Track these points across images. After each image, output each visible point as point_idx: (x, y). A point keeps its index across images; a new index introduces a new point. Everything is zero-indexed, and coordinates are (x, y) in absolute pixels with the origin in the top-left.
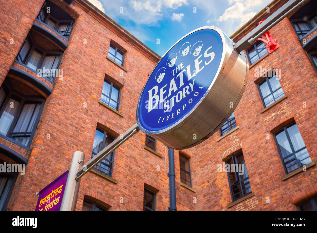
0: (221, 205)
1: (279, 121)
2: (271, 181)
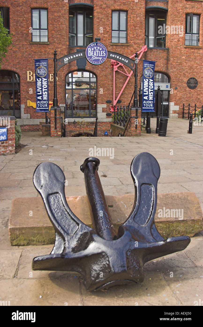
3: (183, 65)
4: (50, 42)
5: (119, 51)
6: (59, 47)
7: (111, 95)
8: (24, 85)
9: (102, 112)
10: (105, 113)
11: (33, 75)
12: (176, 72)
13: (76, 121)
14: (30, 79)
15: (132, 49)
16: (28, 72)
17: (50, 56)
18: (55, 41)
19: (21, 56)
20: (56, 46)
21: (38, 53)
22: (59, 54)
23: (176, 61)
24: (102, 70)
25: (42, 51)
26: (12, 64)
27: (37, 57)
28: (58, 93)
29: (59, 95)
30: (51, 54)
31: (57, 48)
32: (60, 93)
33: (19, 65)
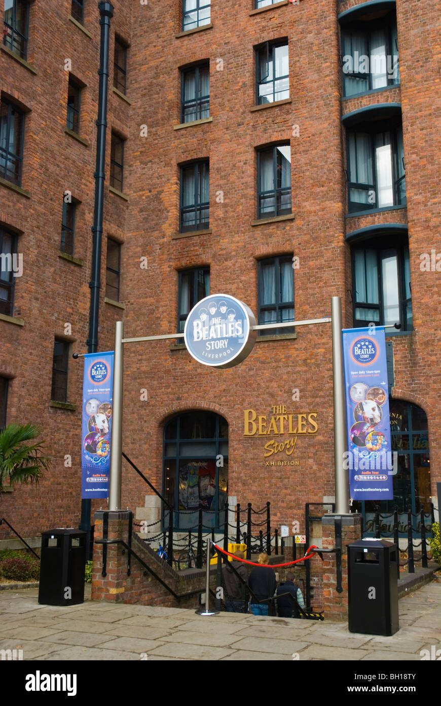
0: (164, 232)
1: (270, 137)
2: (237, 221)
4: (299, 333)
6: (319, 344)
8: (236, 446)
11: (256, 420)
14: (250, 430)
16: (246, 412)
17: (298, 369)
18: (310, 329)
19: (231, 374)
20: (312, 341)
21: (269, 363)
22: (321, 360)
24: (439, 397)
25: (281, 357)
26: (211, 395)
27: (267, 374)
28: (318, 464)
29: (322, 472)
30: (300, 362)
31: (316, 346)
32: (326, 465)
33: (226, 396)
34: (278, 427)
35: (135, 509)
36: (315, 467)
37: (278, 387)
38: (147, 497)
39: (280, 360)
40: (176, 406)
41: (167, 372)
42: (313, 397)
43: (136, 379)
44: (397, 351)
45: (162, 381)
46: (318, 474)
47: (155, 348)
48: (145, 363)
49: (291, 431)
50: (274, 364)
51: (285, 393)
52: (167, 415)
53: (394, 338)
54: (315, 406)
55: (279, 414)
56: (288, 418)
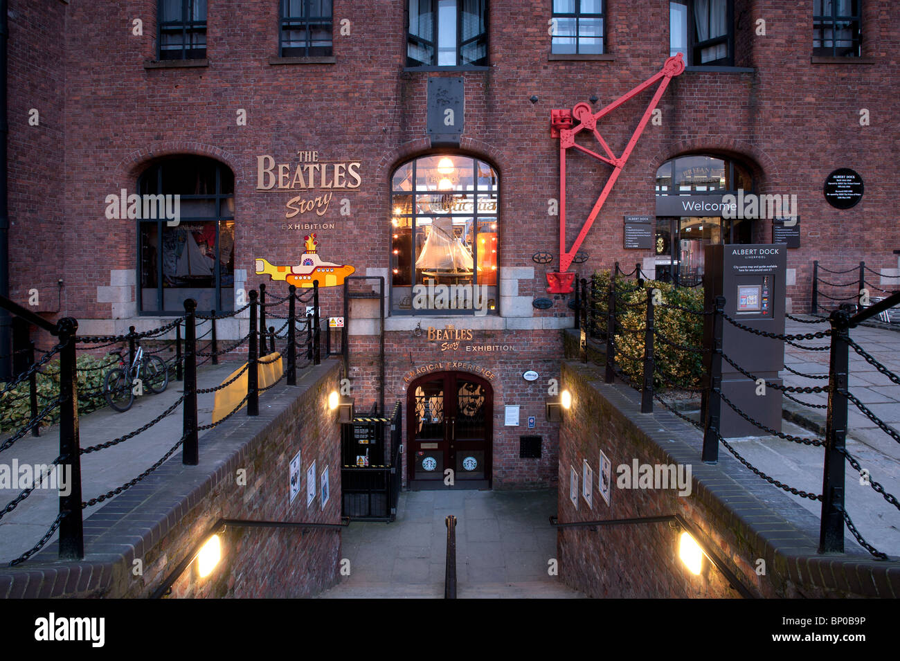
3: (807, 124)
4: (338, 56)
5: (580, 80)
6: (367, 74)
7: (551, 234)
8: (246, 204)
9: (520, 295)
10: (530, 300)
11: (276, 170)
12: (783, 151)
13: (424, 326)
14: (266, 182)
15: (624, 72)
16: (261, 159)
17: (336, 104)
18: (355, 53)
20: (356, 69)
21: (295, 94)
22: (368, 95)
23: (781, 112)
24: (518, 149)
25: (311, 87)
26: (208, 133)
27: (291, 110)
28: (361, 228)
29: (365, 238)
30: (339, 96)
31: (362, 75)
32: (371, 229)
33: (231, 136)
34: (306, 179)
35: (96, 288)
36: (356, 232)
37: (308, 126)
38: (113, 273)
39: (311, 92)
40: (154, 149)
41: (141, 99)
42: (356, 142)
43: (89, 107)
44: (470, 89)
45: (133, 112)
46: (360, 241)
47: (121, 64)
48: (104, 85)
49: (323, 185)
50: (301, 96)
51: (316, 134)
52: (141, 160)
53: (466, 73)
54: (357, 153)
55: (308, 163)
56: (320, 168)
